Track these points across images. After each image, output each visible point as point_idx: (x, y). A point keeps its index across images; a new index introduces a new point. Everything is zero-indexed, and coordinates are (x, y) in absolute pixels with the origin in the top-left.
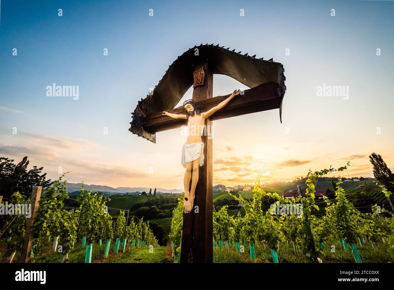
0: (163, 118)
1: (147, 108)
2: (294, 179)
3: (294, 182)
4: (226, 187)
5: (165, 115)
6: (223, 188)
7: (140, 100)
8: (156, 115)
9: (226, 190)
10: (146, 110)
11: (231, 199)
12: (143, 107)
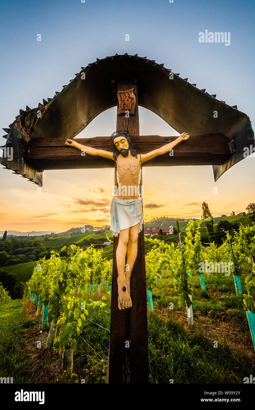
0: (66, 150)
1: (33, 126)
2: (151, 219)
3: (151, 222)
4: (94, 227)
5: (72, 145)
6: (91, 228)
7: (25, 110)
8: (51, 142)
9: (93, 231)
10: (32, 130)
11: (97, 239)
12: (27, 123)
